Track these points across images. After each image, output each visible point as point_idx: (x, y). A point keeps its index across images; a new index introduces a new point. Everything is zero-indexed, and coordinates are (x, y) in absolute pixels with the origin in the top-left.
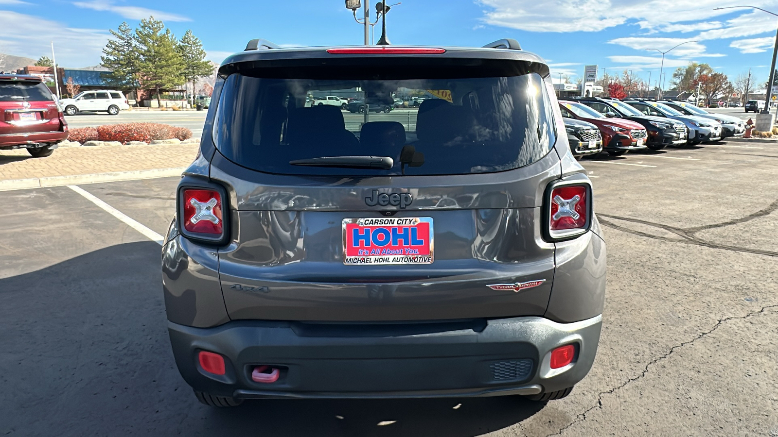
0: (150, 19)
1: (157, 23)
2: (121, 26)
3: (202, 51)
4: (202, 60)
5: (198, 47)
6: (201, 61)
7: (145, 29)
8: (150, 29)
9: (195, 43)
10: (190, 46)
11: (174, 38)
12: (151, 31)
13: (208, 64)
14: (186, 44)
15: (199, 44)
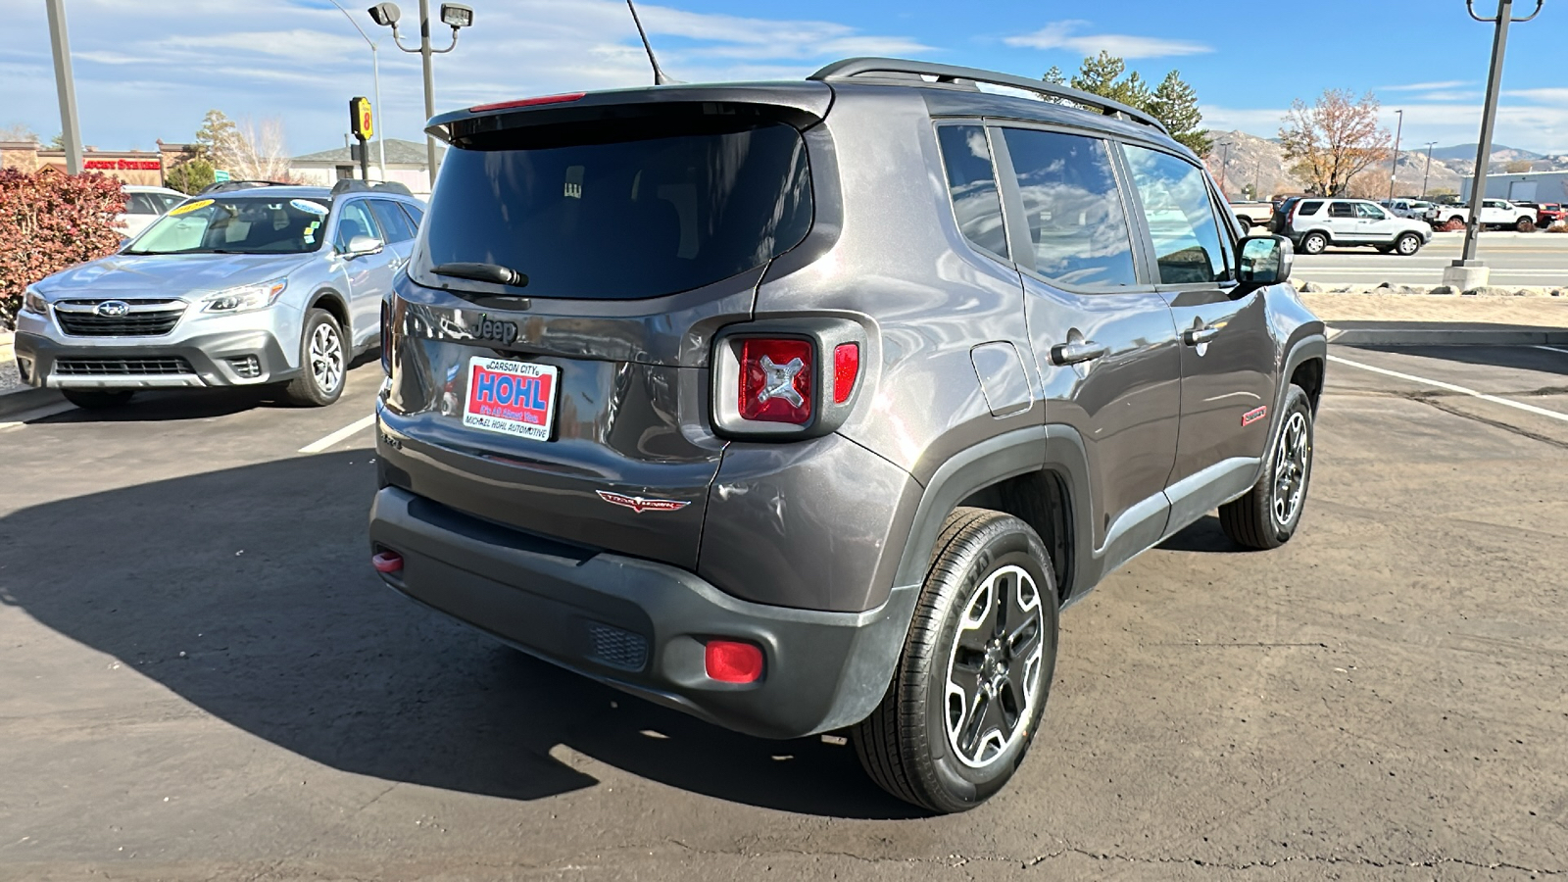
0: (1101, 55)
1: (1113, 63)
2: (1048, 74)
3: (1195, 110)
4: (1192, 131)
5: (1187, 104)
6: (1189, 133)
7: (1088, 76)
8: (1099, 75)
9: (1181, 96)
10: (1171, 102)
11: (1144, 89)
12: (1100, 79)
13: (1202, 137)
14: (1165, 100)
15: (1189, 98)
